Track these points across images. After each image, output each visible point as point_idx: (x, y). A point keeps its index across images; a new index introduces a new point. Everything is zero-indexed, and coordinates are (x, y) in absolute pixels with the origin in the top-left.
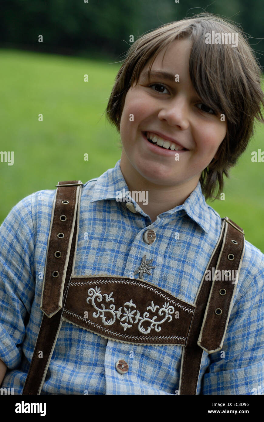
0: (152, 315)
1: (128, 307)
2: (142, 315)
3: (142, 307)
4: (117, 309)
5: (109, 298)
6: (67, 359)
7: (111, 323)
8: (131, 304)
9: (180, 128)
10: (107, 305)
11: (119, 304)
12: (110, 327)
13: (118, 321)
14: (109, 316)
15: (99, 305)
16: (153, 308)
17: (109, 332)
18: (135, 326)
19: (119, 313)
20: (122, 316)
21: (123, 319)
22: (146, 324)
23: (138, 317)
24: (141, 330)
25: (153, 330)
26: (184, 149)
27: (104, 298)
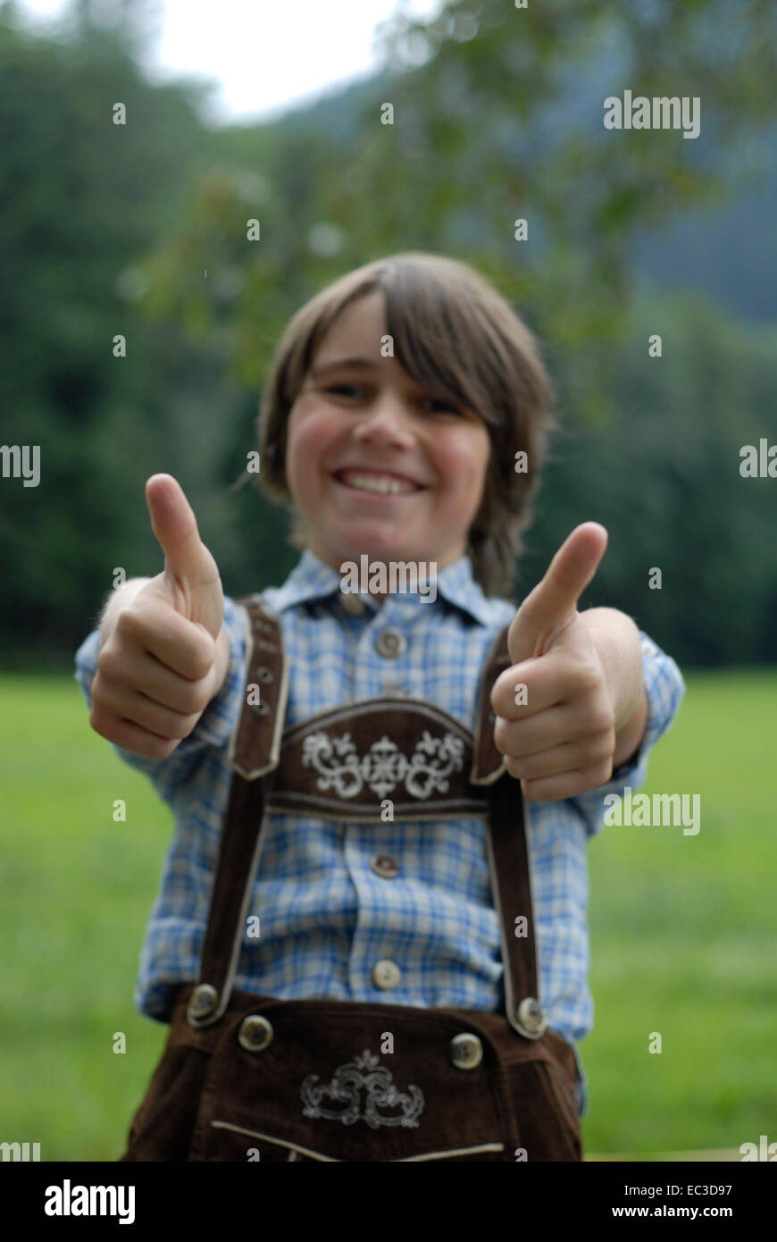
0: (429, 759)
1: (380, 753)
2: (409, 761)
3: (407, 747)
4: (361, 762)
5: (345, 745)
6: (281, 874)
7: (354, 790)
8: (385, 745)
9: (398, 448)
10: (342, 760)
11: (362, 751)
12: (352, 800)
13: (366, 785)
14: (348, 779)
15: (327, 764)
16: (428, 744)
17: (355, 807)
18: (401, 786)
19: (366, 768)
20: (372, 772)
21: (375, 777)
22: (421, 778)
23: (403, 765)
24: (414, 790)
25: (435, 792)
26: (419, 487)
27: (335, 749)
